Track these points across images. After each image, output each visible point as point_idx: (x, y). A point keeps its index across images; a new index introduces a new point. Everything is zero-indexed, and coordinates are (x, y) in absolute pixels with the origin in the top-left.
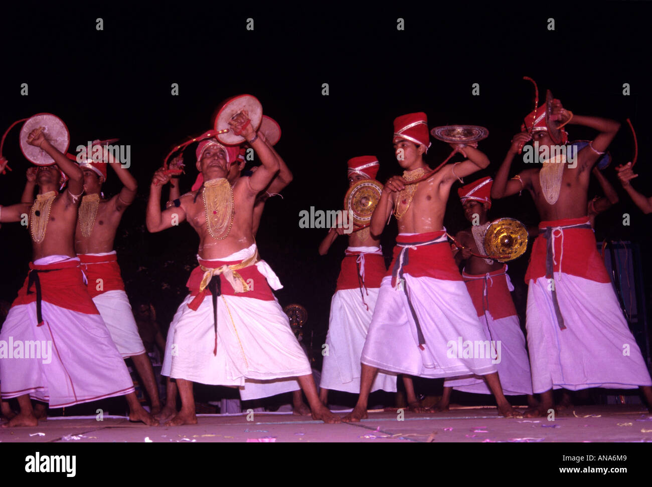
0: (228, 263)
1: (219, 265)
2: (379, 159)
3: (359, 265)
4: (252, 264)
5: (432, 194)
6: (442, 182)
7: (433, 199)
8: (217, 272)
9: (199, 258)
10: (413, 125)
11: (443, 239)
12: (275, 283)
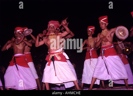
0: (56, 53)
1: (54, 53)
2: (95, 27)
3: (90, 53)
4: (61, 53)
5: (109, 36)
6: (112, 33)
7: (110, 37)
8: (53, 55)
9: (48, 52)
10: (105, 19)
11: (112, 46)
12: (67, 57)
